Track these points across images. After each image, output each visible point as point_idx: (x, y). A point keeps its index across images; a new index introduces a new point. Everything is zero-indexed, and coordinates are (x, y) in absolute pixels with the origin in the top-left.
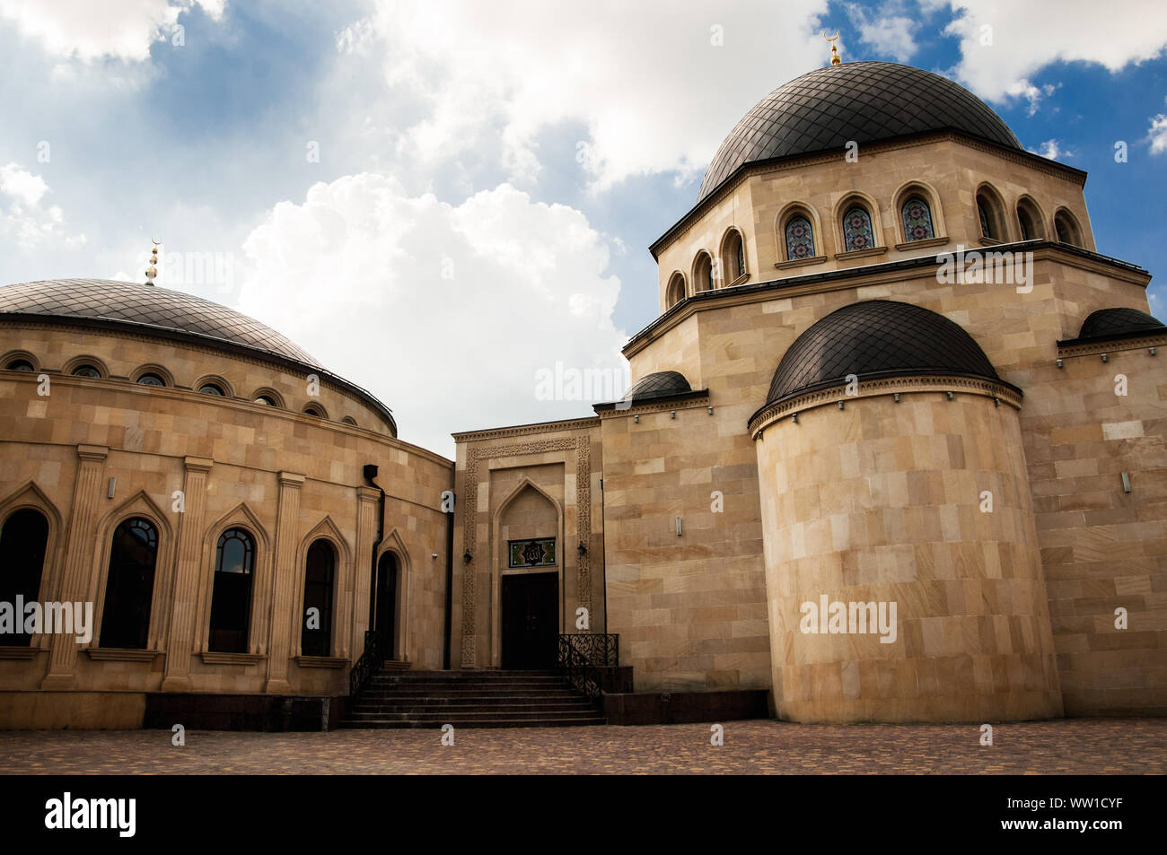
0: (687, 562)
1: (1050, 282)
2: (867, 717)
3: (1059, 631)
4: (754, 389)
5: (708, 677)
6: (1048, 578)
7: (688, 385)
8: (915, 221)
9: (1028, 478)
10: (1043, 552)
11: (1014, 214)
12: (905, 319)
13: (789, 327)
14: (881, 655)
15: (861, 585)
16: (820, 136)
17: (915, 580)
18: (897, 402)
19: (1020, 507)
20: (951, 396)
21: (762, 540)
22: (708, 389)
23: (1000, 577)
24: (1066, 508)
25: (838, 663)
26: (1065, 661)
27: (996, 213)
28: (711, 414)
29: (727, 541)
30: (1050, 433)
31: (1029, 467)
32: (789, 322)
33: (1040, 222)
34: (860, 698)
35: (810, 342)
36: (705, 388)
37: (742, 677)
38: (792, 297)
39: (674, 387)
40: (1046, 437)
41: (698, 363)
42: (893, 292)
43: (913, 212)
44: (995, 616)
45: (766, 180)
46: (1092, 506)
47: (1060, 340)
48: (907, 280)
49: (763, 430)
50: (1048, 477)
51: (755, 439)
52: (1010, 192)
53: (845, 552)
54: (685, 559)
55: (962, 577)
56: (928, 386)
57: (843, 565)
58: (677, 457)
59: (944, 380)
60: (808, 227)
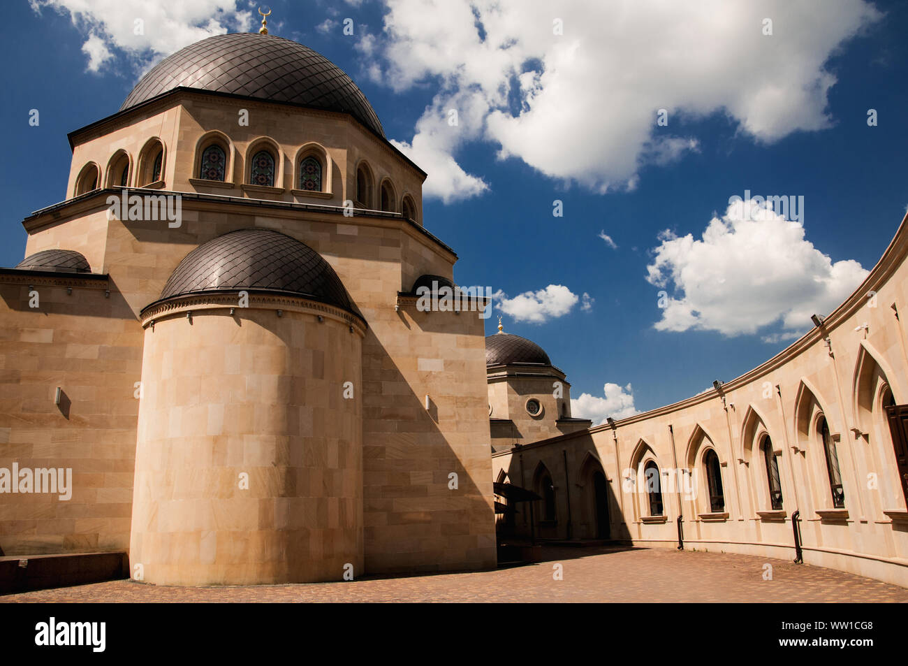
0: (60, 430)
1: (399, 247)
2: (219, 580)
3: (368, 509)
4: (152, 282)
5: (66, 539)
6: (365, 469)
7: (89, 266)
8: (309, 175)
9: (362, 391)
10: (365, 449)
11: (379, 189)
12: (294, 250)
13: (192, 235)
14: (237, 527)
15: (227, 467)
16: (246, 86)
17: (273, 465)
18: (280, 317)
19: (356, 414)
20: (322, 319)
21: (137, 417)
22: (108, 274)
23: (337, 467)
24: (385, 417)
25: (198, 532)
26: (369, 532)
27: (367, 186)
28: (107, 298)
29: (104, 414)
30: (382, 359)
31: (363, 382)
32: (193, 231)
33: (393, 201)
34: (215, 563)
35: (211, 253)
36: (106, 274)
37: (100, 540)
38: (201, 211)
39: (75, 267)
40: (379, 362)
41: (103, 250)
42: (283, 226)
43: (308, 167)
44: (330, 498)
45: (196, 107)
46: (403, 418)
47: (400, 291)
48: (296, 220)
49: (155, 321)
50: (376, 392)
51: (145, 327)
52: (379, 172)
53: (217, 436)
54: (59, 427)
55: (310, 466)
56: (306, 308)
57: (214, 448)
58: (66, 331)
59: (319, 306)
60: (222, 156)
